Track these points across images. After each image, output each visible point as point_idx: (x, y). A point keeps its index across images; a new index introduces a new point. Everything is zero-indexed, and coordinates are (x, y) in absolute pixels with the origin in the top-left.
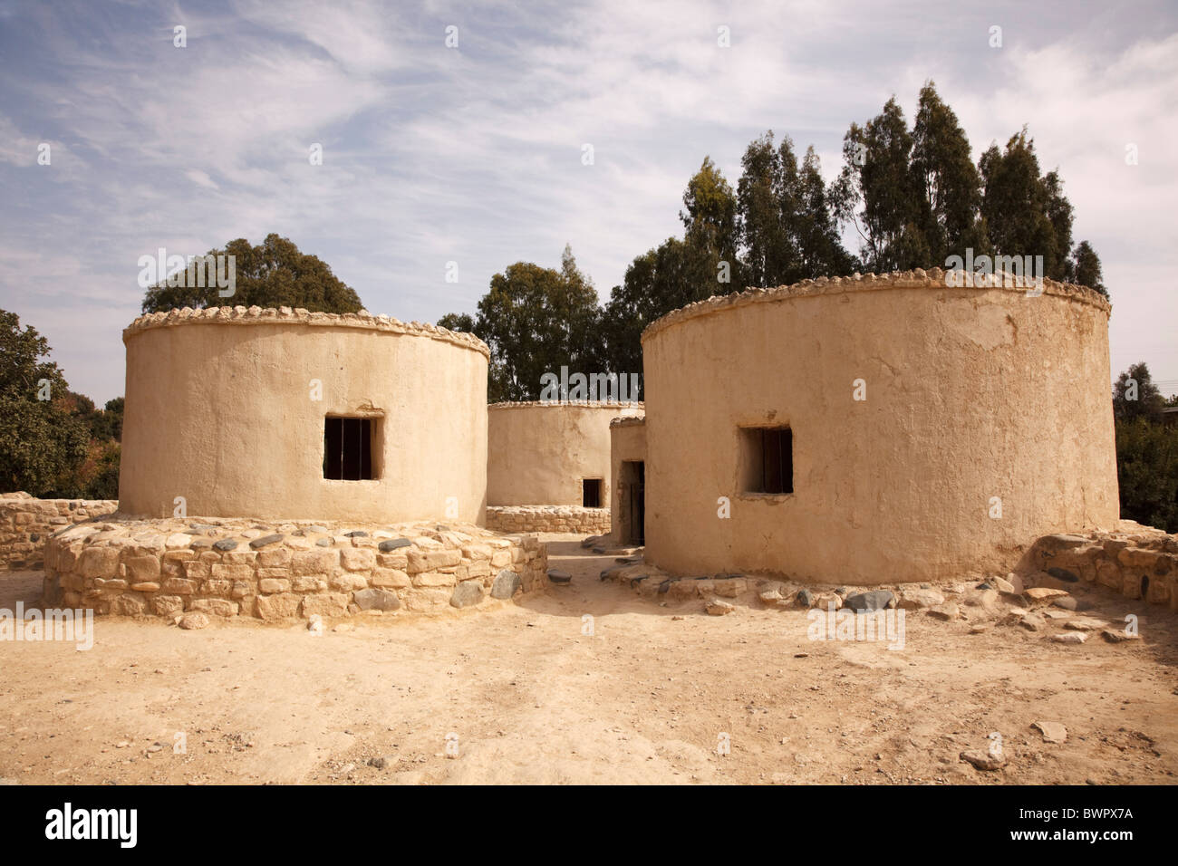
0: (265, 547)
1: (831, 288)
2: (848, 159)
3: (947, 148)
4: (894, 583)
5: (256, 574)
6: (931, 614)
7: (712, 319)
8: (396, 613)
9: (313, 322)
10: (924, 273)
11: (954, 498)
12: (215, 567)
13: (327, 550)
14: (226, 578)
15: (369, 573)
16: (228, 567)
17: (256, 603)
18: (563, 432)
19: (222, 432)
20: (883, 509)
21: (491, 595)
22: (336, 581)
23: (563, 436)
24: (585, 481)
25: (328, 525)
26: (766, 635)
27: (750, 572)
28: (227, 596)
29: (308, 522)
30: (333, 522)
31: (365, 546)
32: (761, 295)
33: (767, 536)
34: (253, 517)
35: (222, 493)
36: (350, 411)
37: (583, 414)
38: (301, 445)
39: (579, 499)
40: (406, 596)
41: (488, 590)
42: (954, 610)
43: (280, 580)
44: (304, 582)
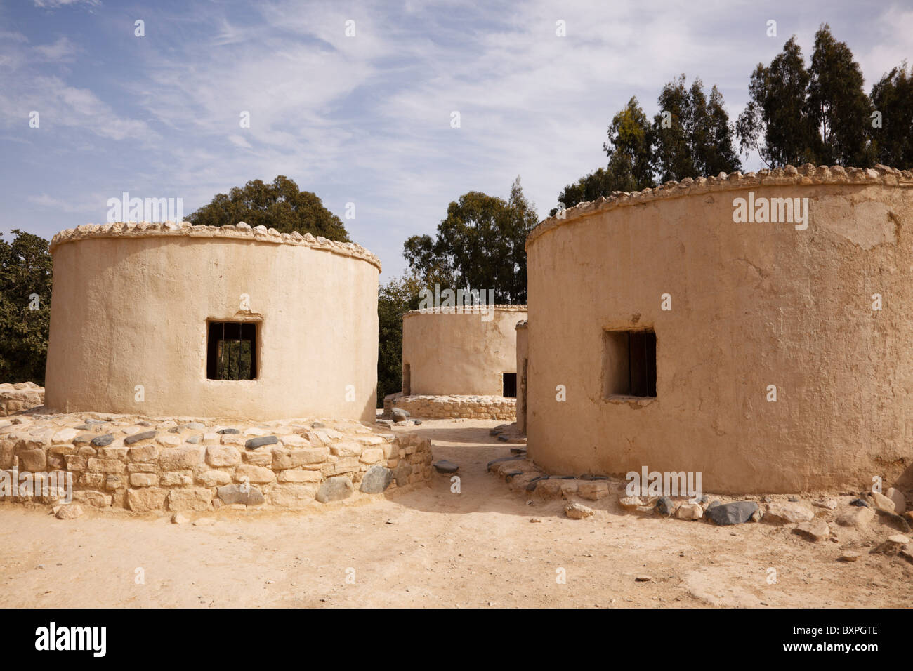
0: (135, 444)
1: (695, 189)
2: (753, 95)
3: (842, 80)
4: (761, 493)
5: (127, 468)
6: (797, 532)
7: (579, 225)
8: (259, 507)
9: (194, 234)
10: (795, 170)
11: (826, 406)
12: (91, 461)
13: (195, 447)
14: (100, 472)
15: (232, 470)
16: (102, 462)
17: (126, 495)
18: (486, 333)
19: (115, 336)
20: (749, 416)
21: (360, 490)
22: (200, 477)
23: (485, 336)
24: (504, 374)
25: (207, 422)
26: (616, 547)
27: (614, 475)
28: (102, 488)
29: (188, 419)
30: (211, 419)
31: (232, 443)
32: (625, 198)
33: (631, 440)
34: (140, 413)
35: (114, 391)
36: (229, 317)
37: (503, 317)
38: (182, 347)
39: (500, 390)
40: (270, 491)
41: (358, 485)
42: (823, 530)
43: (149, 475)
44: (170, 477)
